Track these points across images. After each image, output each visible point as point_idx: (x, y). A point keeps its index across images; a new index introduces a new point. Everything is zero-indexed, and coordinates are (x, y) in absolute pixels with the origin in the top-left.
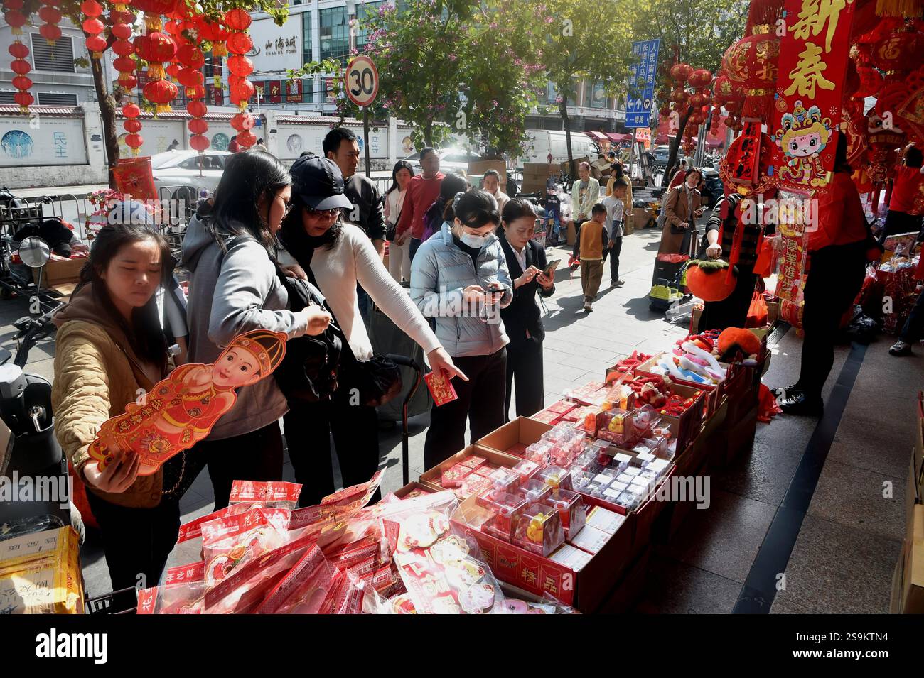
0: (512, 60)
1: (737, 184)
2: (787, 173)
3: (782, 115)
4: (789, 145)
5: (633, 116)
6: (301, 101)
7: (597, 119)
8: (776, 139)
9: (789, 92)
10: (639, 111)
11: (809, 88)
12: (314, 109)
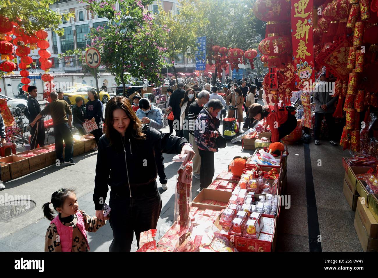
0: (156, 47)
1: (271, 91)
2: (301, 84)
3: (296, 65)
4: (300, 75)
5: (199, 66)
6: (54, 67)
7: (179, 68)
8: (296, 73)
9: (297, 57)
10: (201, 64)
11: (303, 55)
12: (60, 70)
